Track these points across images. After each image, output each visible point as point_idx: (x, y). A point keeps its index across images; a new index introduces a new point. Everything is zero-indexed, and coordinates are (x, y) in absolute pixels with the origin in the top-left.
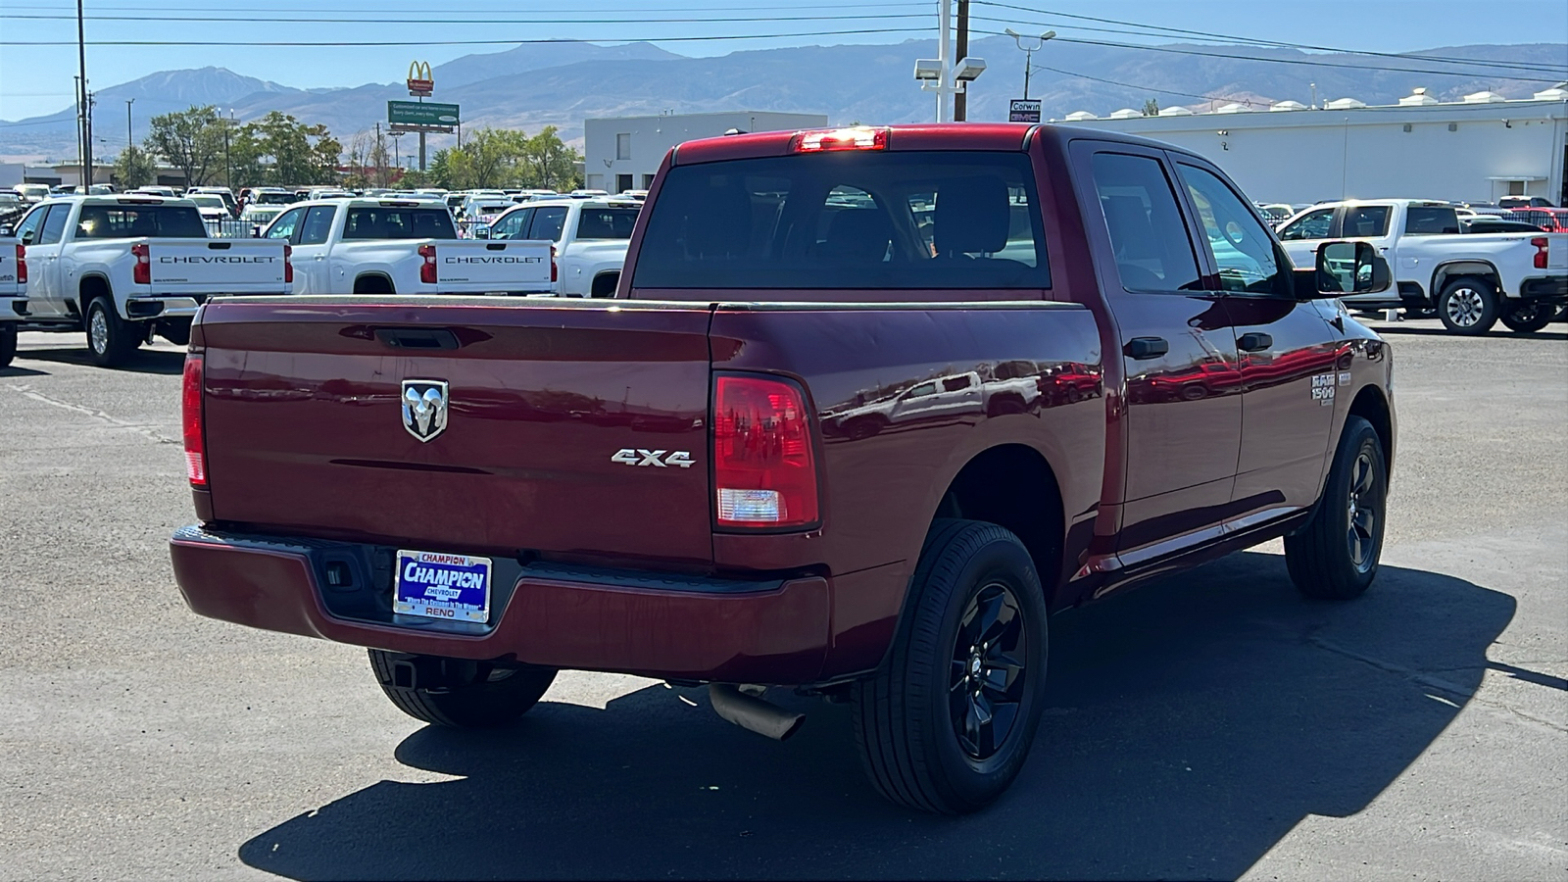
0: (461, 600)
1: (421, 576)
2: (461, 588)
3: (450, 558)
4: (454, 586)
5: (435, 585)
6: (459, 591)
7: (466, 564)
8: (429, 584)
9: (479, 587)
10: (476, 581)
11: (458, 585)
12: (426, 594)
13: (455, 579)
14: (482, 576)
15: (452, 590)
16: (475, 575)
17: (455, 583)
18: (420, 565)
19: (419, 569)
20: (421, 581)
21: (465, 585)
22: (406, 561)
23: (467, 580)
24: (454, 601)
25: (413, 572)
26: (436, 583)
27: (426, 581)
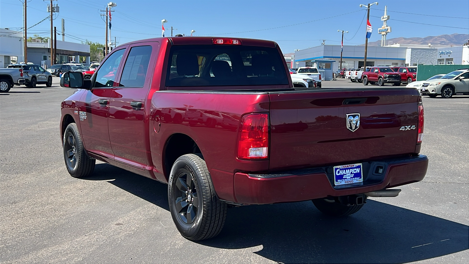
0: (354, 177)
1: (341, 173)
2: (354, 173)
3: (349, 166)
4: (352, 173)
5: (346, 175)
6: (353, 175)
7: (355, 166)
8: (344, 174)
9: (359, 172)
10: (358, 170)
11: (353, 173)
12: (344, 178)
13: (351, 171)
14: (359, 169)
15: (351, 175)
16: (357, 169)
17: (352, 172)
18: (341, 170)
19: (340, 171)
20: (342, 174)
21: (355, 172)
22: (336, 169)
23: (355, 171)
24: (352, 178)
25: (339, 172)
26: (346, 174)
27: (343, 174)
